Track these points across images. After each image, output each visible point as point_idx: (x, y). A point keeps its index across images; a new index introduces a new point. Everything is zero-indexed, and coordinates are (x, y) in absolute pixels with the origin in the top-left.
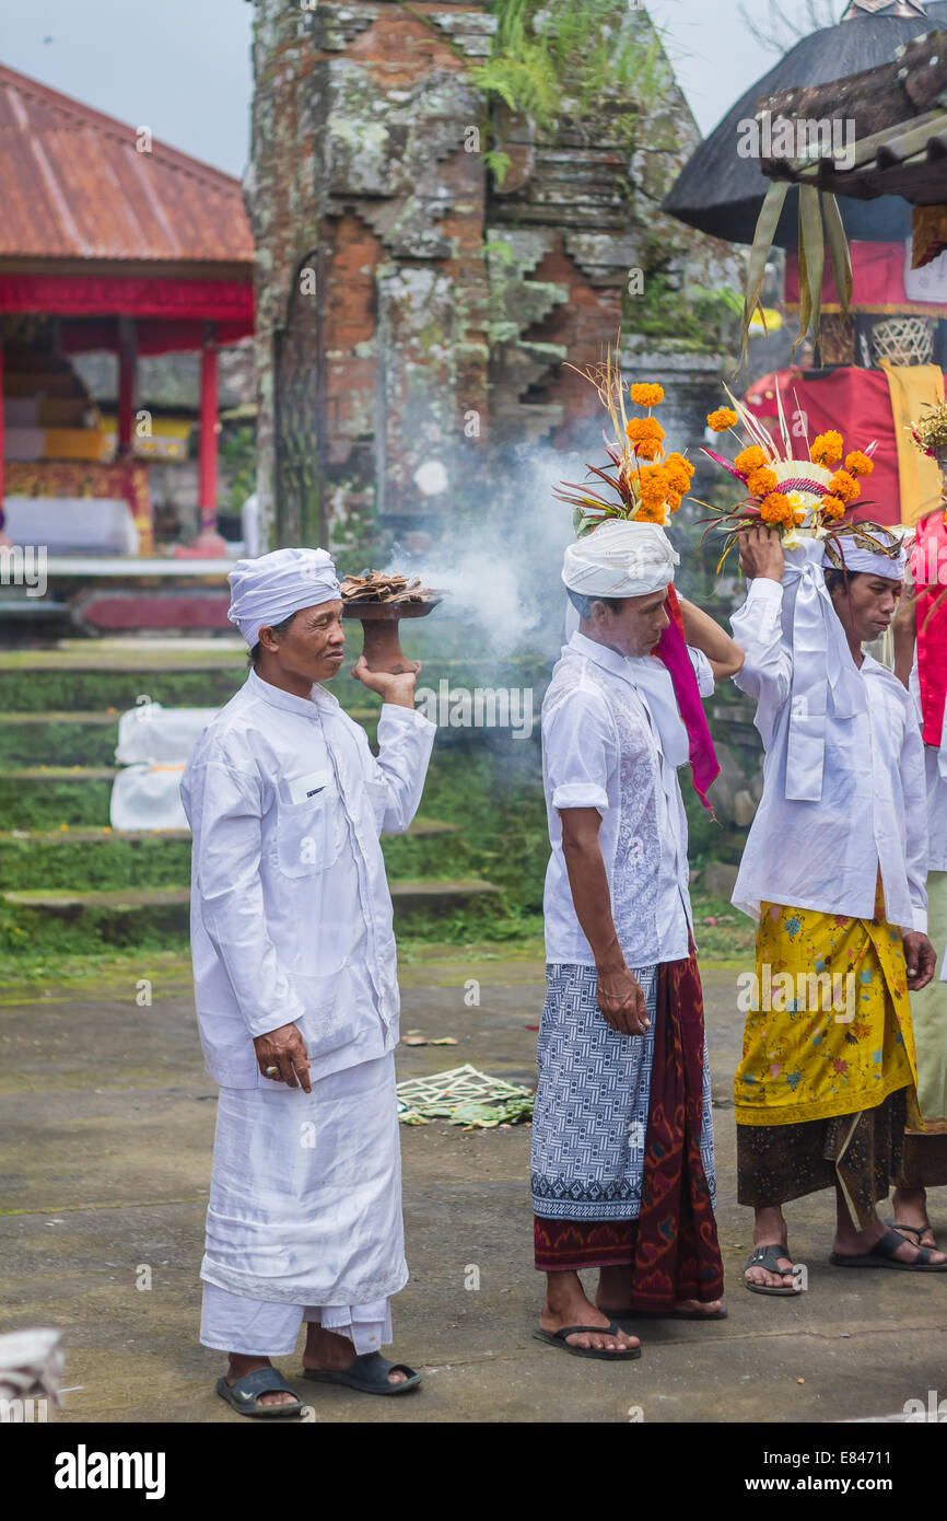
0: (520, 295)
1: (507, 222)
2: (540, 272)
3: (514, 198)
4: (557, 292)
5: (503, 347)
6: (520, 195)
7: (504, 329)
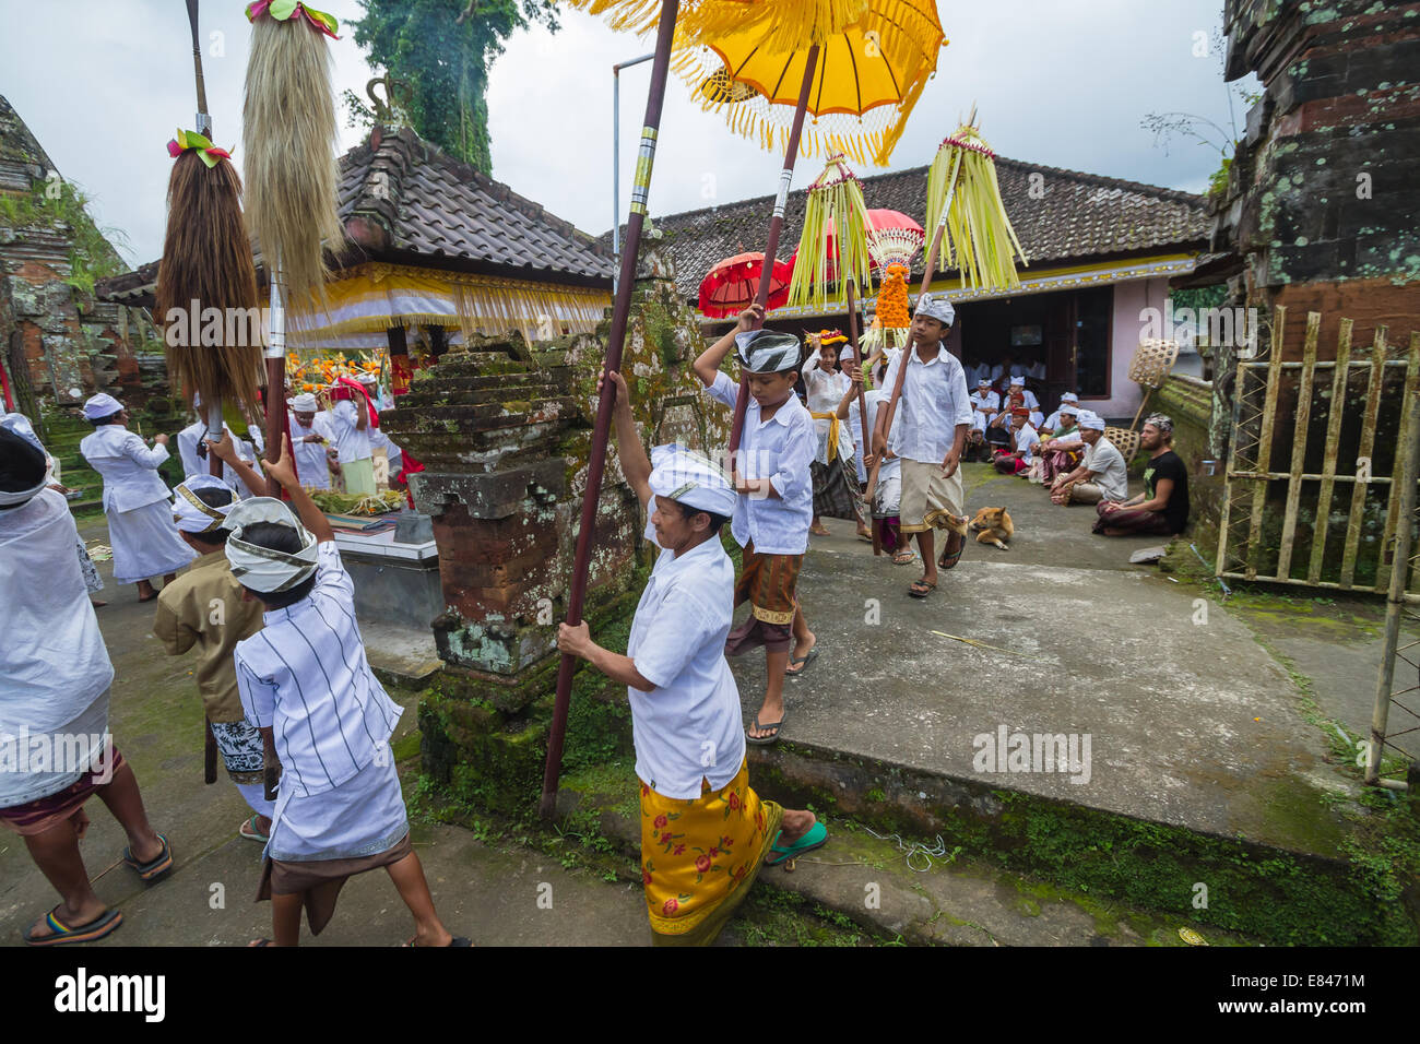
0: (97, 341)
1: (89, 322)
2: (103, 335)
3: (89, 315)
4: (110, 341)
5: (94, 356)
6: (93, 314)
7: (93, 351)
